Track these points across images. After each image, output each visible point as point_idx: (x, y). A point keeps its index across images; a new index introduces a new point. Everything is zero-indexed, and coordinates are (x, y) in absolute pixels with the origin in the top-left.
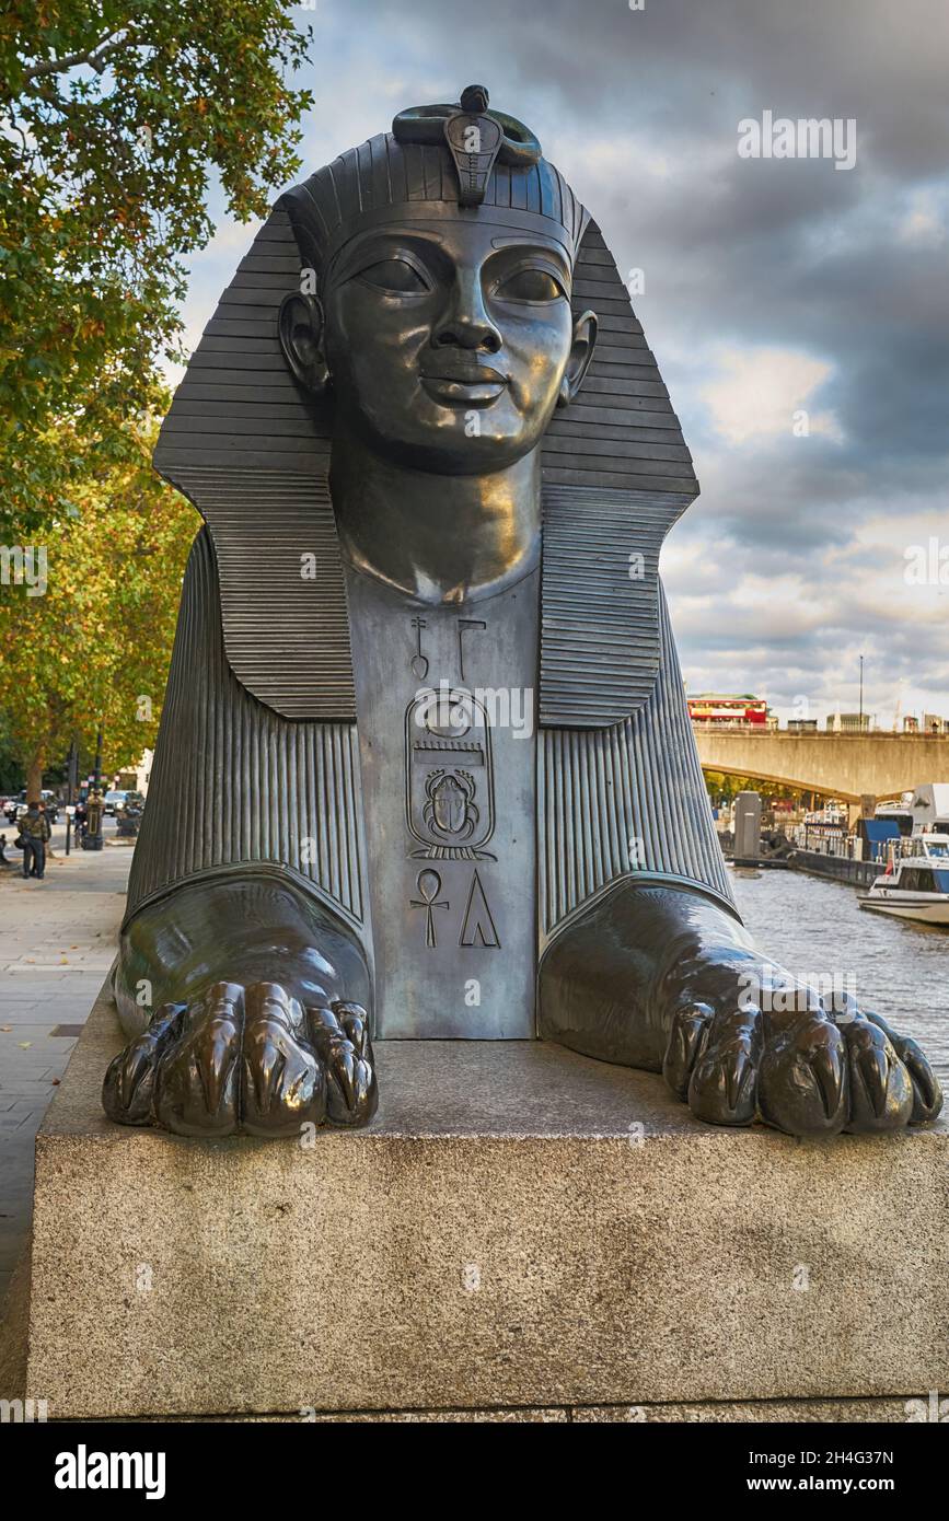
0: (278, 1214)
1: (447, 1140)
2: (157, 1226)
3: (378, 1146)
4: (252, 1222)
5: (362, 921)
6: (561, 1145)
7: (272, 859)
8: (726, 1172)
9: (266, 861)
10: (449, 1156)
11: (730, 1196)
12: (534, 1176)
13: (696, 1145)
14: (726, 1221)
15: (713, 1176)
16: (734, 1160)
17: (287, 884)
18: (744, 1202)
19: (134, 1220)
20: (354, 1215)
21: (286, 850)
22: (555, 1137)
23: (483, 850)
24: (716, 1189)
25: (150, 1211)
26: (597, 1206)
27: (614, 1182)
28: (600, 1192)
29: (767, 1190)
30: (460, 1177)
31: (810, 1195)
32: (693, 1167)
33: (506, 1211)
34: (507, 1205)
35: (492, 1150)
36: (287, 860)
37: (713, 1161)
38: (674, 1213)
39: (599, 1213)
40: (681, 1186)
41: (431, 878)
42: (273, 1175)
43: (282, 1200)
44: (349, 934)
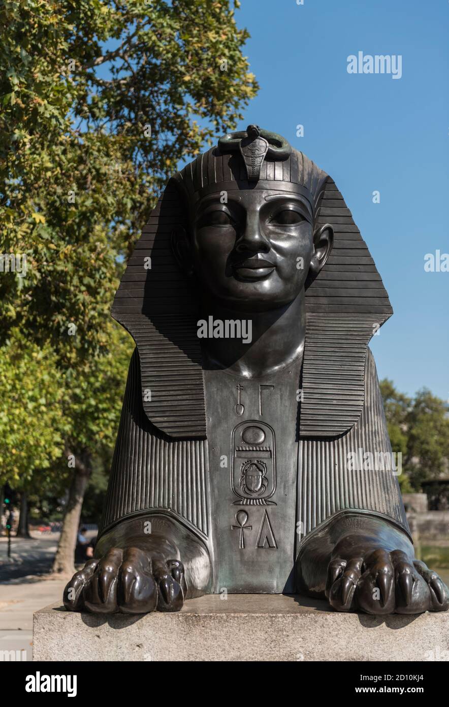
0: (137, 648)
1: (211, 616)
2: (85, 653)
3: (180, 618)
4: (126, 651)
5: (208, 536)
6: (263, 619)
7: (164, 507)
8: (341, 631)
9: (161, 507)
10: (212, 623)
11: (343, 643)
12: (251, 632)
13: (326, 619)
14: (341, 654)
15: (334, 633)
16: (344, 626)
17: (171, 519)
18: (350, 645)
19: (75, 650)
20: (170, 650)
21: (171, 502)
22: (260, 615)
23: (269, 500)
24: (336, 639)
25: (82, 646)
26: (281, 646)
27: (288, 636)
28: (282, 640)
29: (360, 640)
30: (217, 633)
31: (381, 642)
32: (325, 629)
33: (239, 648)
34: (239, 645)
35: (232, 621)
36: (171, 506)
37: (334, 627)
38: (317, 651)
39: (281, 650)
40: (319, 638)
41: (244, 514)
42: (135, 631)
43: (139, 642)
44: (200, 542)
